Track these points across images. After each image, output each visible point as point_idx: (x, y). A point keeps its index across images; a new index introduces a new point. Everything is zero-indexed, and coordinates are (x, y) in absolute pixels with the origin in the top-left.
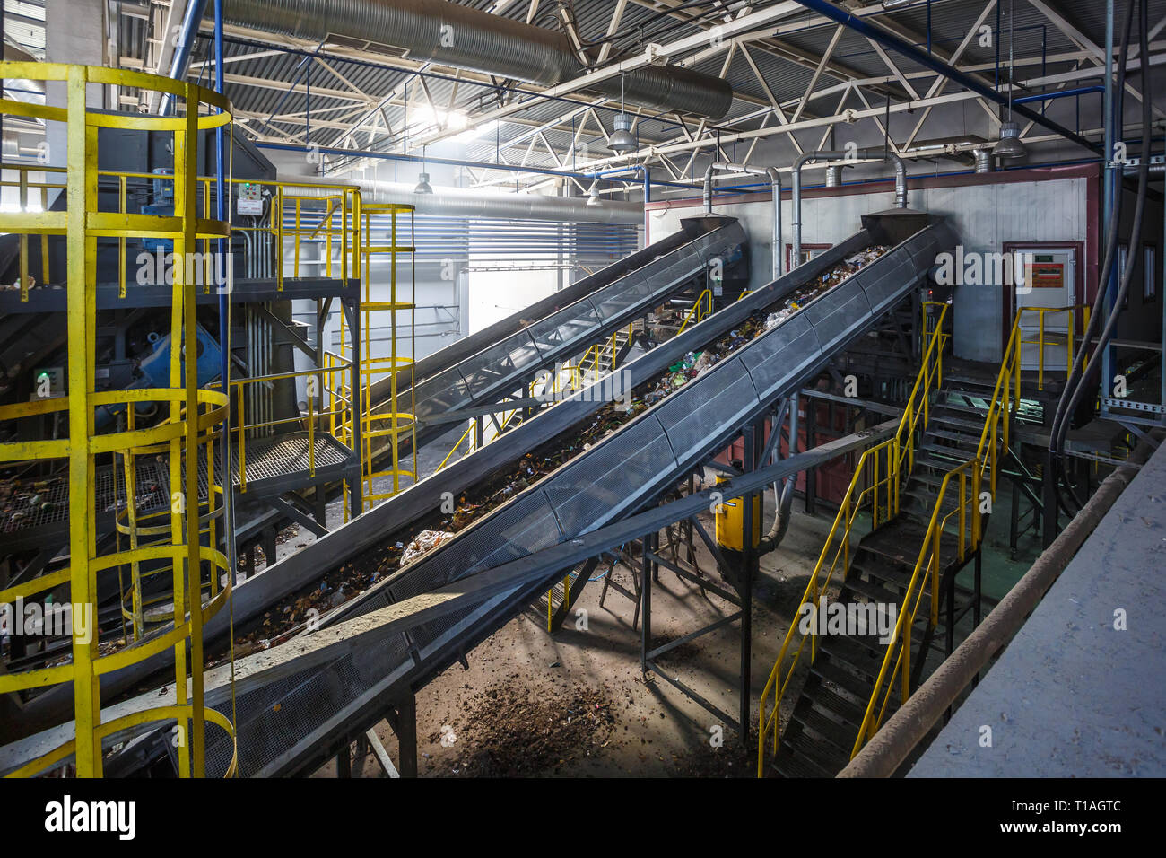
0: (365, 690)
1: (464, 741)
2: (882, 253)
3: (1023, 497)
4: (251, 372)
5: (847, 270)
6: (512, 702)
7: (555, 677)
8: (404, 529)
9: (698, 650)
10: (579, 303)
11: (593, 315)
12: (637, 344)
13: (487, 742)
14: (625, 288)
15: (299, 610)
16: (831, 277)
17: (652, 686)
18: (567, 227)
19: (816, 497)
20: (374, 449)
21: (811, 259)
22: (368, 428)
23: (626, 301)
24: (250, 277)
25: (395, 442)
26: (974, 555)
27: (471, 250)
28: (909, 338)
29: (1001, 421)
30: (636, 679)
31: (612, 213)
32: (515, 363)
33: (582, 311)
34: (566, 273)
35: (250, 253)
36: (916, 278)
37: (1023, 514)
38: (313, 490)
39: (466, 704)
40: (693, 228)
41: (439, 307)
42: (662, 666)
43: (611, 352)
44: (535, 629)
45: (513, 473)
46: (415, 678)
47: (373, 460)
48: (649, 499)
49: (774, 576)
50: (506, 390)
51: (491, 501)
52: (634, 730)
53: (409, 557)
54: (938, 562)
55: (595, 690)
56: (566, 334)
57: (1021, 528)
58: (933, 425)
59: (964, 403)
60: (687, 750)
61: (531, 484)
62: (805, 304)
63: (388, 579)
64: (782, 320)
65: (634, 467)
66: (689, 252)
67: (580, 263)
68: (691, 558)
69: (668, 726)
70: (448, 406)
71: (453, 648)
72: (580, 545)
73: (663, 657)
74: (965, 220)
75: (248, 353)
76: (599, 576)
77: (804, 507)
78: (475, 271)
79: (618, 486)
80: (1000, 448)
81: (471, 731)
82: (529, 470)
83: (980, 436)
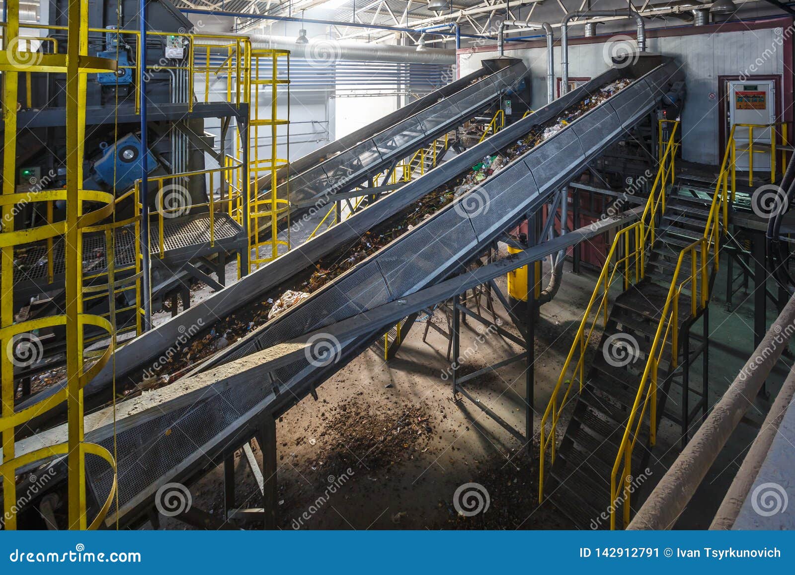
0: (237, 418)
1: (321, 444)
2: (628, 84)
3: (735, 264)
4: (173, 170)
5: (602, 96)
6: (357, 414)
7: (389, 396)
8: (275, 288)
9: (495, 377)
10: (408, 120)
11: (419, 128)
12: (451, 148)
13: (338, 446)
14: (442, 109)
15: (194, 350)
16: (591, 101)
17: (460, 404)
18: (403, 66)
19: (580, 260)
20: (260, 225)
21: (576, 88)
22: (256, 209)
23: (443, 118)
24: (173, 102)
25: (275, 219)
26: (703, 312)
27: (337, 82)
28: (649, 147)
29: (721, 209)
30: (448, 399)
31: (434, 57)
32: (363, 162)
33: (411, 125)
34: (403, 98)
35: (174, 85)
36: (653, 103)
37: (736, 277)
38: (216, 255)
39: (323, 415)
40: (490, 66)
41: (315, 122)
42: (468, 389)
43: (432, 154)
44: (376, 358)
45: (356, 246)
46: (277, 408)
47: (259, 233)
48: (456, 268)
49: (551, 320)
50: (356, 182)
51: (339, 267)
52: (446, 440)
53: (275, 313)
54: (676, 317)
55: (418, 407)
56: (399, 142)
57: (735, 287)
58: (668, 212)
59: (689, 194)
60: (486, 456)
61: (369, 255)
62: (572, 121)
63: (260, 328)
64: (555, 132)
65: (446, 242)
66: (487, 83)
67: (412, 91)
68: (490, 306)
69: (472, 437)
70: (315, 193)
71: (306, 385)
72: (403, 304)
73: (469, 382)
74: (689, 60)
75: (171, 156)
76: (423, 318)
77: (572, 268)
78: (340, 96)
79: (434, 257)
80: (721, 230)
81: (326, 436)
82: (368, 244)
83: (706, 220)
